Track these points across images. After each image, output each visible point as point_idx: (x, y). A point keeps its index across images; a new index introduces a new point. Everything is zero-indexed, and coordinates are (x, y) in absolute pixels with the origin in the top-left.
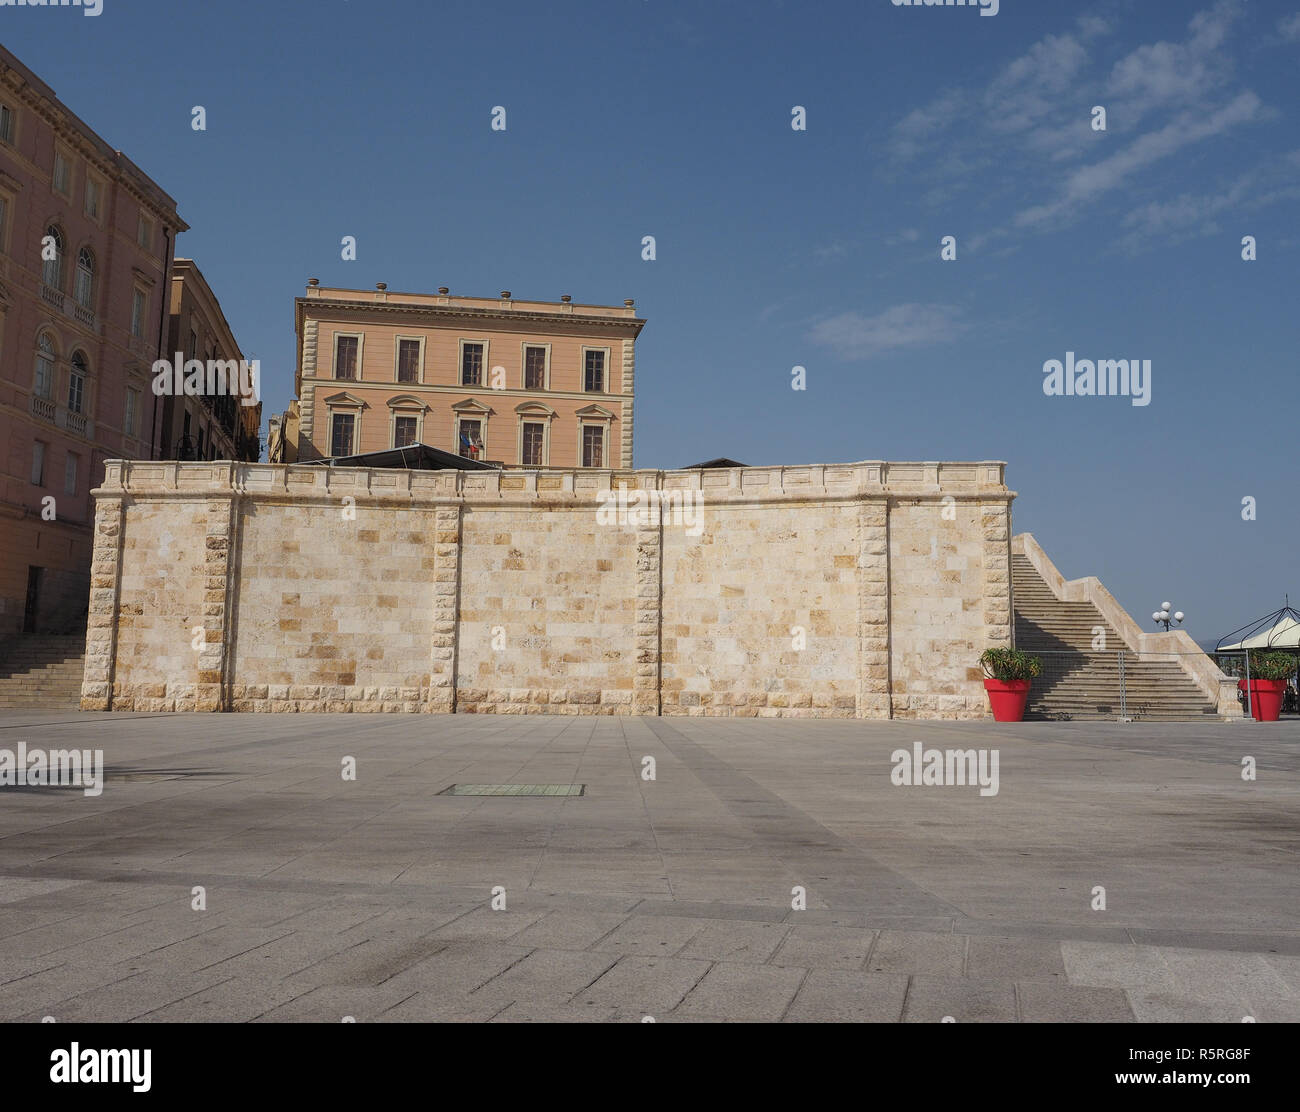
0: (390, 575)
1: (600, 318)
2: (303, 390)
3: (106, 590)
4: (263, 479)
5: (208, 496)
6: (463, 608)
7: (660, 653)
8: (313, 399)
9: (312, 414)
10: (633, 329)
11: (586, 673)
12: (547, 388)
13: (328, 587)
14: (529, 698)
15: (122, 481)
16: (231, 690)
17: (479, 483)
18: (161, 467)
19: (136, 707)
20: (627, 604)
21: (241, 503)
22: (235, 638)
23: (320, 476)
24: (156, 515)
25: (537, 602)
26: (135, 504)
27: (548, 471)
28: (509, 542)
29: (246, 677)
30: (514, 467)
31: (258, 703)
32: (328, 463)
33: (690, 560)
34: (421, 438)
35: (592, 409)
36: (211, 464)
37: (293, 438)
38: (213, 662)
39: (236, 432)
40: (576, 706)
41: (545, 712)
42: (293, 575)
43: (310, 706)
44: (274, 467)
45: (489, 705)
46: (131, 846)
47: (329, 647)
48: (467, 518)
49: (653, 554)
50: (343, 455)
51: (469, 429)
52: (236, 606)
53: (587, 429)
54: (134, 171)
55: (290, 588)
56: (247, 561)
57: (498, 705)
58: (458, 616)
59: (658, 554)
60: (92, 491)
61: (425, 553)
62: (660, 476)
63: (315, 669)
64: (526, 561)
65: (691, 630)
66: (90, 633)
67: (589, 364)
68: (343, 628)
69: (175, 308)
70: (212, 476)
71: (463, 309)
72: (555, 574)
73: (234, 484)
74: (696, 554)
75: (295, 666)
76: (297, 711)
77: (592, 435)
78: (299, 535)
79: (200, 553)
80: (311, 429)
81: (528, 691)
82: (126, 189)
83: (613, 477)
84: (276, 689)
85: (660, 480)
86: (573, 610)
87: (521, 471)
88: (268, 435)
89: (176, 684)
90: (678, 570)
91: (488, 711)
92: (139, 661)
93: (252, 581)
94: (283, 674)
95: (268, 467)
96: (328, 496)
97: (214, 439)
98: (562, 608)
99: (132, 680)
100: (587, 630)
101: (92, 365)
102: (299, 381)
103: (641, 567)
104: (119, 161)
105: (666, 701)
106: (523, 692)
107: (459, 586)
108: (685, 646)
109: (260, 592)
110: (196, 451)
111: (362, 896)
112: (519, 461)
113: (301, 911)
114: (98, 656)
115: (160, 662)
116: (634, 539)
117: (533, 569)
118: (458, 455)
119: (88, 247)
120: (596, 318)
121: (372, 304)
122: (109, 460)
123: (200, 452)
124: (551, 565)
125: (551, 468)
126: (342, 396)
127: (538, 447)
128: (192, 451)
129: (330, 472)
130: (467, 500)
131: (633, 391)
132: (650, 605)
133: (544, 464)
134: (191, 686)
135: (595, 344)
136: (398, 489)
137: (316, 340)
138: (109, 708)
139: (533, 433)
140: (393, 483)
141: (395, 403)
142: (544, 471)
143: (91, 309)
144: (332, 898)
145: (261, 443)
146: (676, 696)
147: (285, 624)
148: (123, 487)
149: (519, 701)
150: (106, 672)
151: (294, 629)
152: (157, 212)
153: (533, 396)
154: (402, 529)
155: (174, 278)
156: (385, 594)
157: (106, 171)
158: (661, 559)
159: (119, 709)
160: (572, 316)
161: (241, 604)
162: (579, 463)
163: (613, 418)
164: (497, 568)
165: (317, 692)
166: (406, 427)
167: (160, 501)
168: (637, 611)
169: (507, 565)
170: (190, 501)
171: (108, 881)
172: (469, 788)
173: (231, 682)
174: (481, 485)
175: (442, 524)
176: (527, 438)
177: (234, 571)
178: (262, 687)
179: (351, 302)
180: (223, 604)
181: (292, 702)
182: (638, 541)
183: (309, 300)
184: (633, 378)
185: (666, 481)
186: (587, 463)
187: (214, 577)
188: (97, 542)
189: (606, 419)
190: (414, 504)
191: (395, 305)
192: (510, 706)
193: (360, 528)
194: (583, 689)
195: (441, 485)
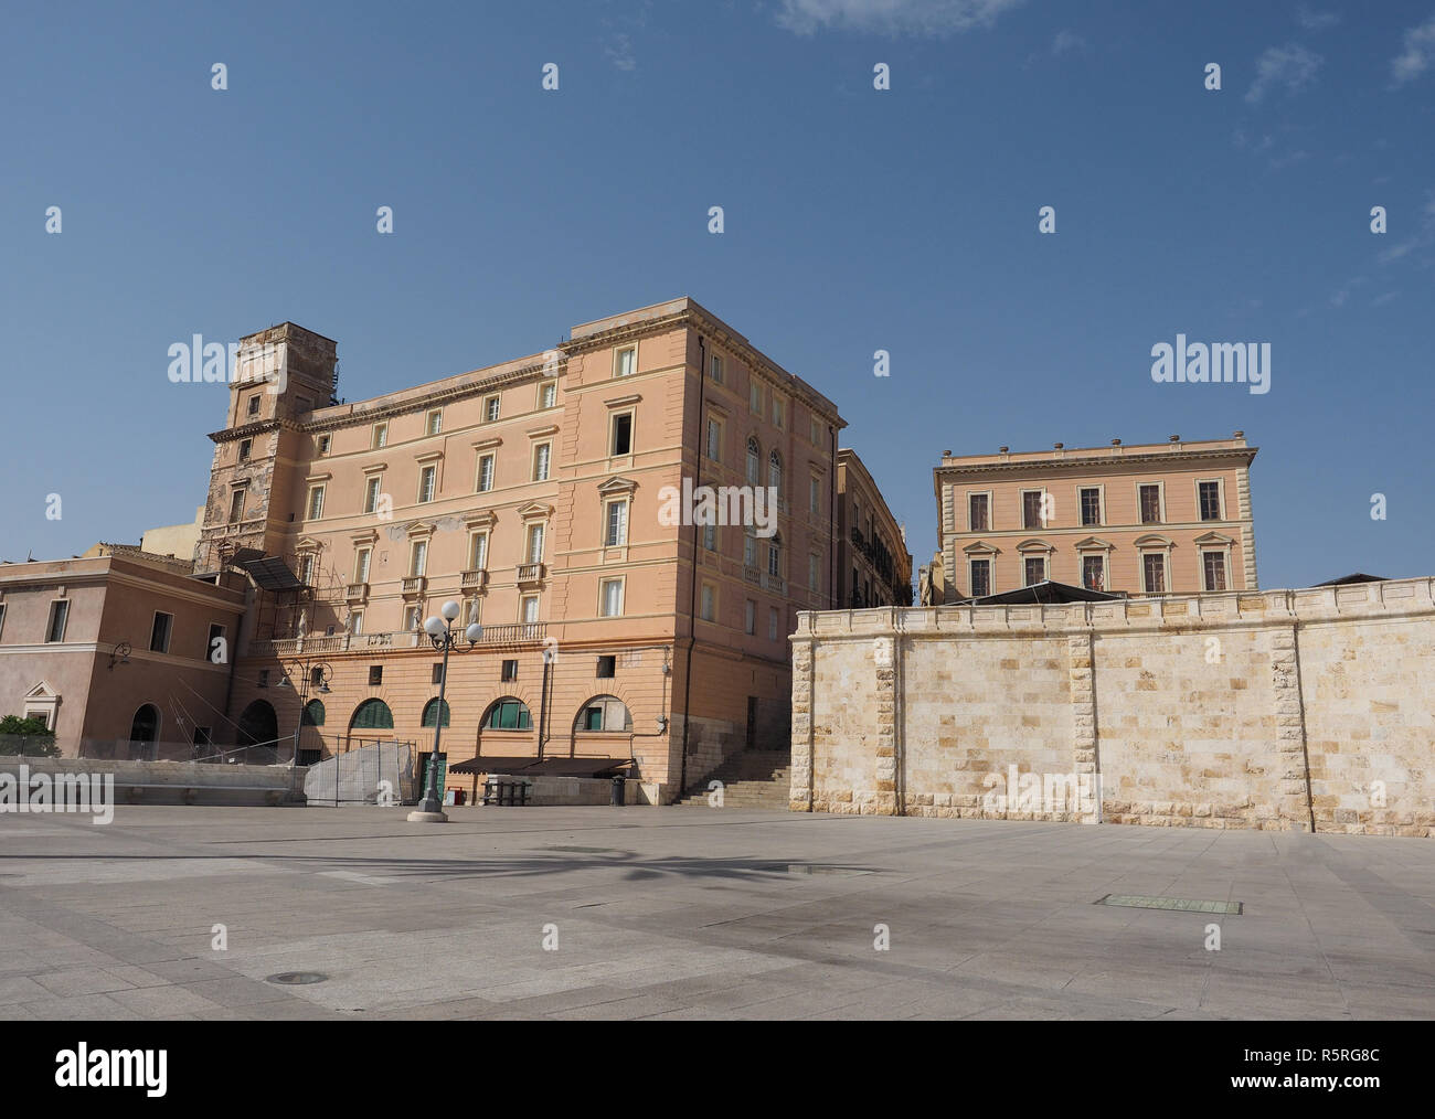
0: (1032, 698)
1: (1210, 452)
2: (944, 542)
3: (804, 715)
4: (918, 620)
5: (875, 636)
6: (1100, 726)
7: (1308, 770)
8: (953, 550)
9: (954, 562)
10: (1246, 458)
11: (1233, 789)
12: (1163, 520)
13: (980, 710)
14: (1172, 811)
15: (811, 628)
16: (903, 797)
17: (1106, 612)
18: (838, 615)
19: (831, 809)
20: (1266, 721)
21: (901, 640)
22: (904, 753)
23: (965, 615)
24: (837, 654)
25: (1172, 719)
26: (821, 646)
27: (1170, 597)
28: (1140, 666)
29: (915, 787)
30: (1138, 595)
31: (927, 809)
32: (970, 603)
33: (1331, 676)
34: (1049, 576)
35: (1211, 536)
36: (876, 611)
37: (939, 584)
38: (888, 774)
39: (894, 582)
40: (1221, 821)
41: (1189, 824)
42: (948, 700)
43: (971, 811)
44: (926, 609)
45: (1133, 817)
46: (838, 933)
47: (983, 762)
48: (1098, 645)
49: (1289, 671)
50: (982, 595)
51: (1092, 565)
52: (903, 726)
53: (1207, 556)
54: (806, 388)
55: (947, 711)
56: (909, 689)
57: (1142, 817)
58: (1097, 733)
59: (1296, 671)
60: (790, 637)
61: (1061, 677)
62: (1290, 595)
63: (971, 781)
64: (1158, 682)
65: (1340, 747)
66: (794, 748)
67: (1203, 495)
68: (994, 744)
70: (877, 620)
71: (1077, 460)
72: (1188, 693)
73: (895, 625)
74: (1338, 670)
75: (954, 777)
76: (959, 816)
77: (1213, 562)
78: (950, 666)
79: (872, 682)
80: (954, 575)
81: (1170, 804)
82: (801, 403)
83: (1239, 599)
84: (941, 797)
85: (1290, 599)
86: (1209, 728)
87: (1144, 598)
88: (919, 581)
89: (860, 792)
90: (1319, 686)
91: (1133, 821)
92: (831, 772)
93: (914, 705)
94: (945, 784)
95: (921, 610)
96: (972, 631)
98: (1199, 725)
99: (827, 787)
100: (1225, 746)
101: (784, 539)
102: (941, 536)
103: (1278, 684)
104: (794, 382)
105: (1320, 817)
106: (1167, 806)
107: (1095, 706)
108: (1333, 762)
109: (921, 714)
110: (864, 601)
111: (1036, 999)
112: (1142, 589)
113: (983, 1008)
114: (800, 768)
115: (847, 773)
116: (1268, 657)
117: (1166, 688)
118: (1084, 588)
119: (775, 450)
120: (1206, 452)
121: (997, 465)
122: (800, 612)
123: (867, 601)
124: (1184, 684)
125: (1174, 594)
126: (978, 545)
127: (1159, 576)
128: (861, 600)
129: (972, 611)
130: (1096, 628)
131: (1251, 516)
132: (1291, 722)
133: (1166, 591)
134: (872, 794)
135: (1207, 477)
136: (1032, 622)
137: (952, 500)
138: (810, 810)
139: (1153, 564)
140: (1028, 617)
141: (1023, 547)
142: (1167, 598)
144: (1011, 999)
145: (914, 589)
146: (1330, 813)
147: (944, 742)
148: (811, 633)
149: (1163, 814)
150: (807, 780)
151: (951, 746)
152: (824, 416)
153: (1150, 529)
154: (1039, 657)
155: (839, 465)
156: (1028, 714)
157: (786, 392)
158: (1299, 675)
159: (818, 810)
160: (1182, 454)
161: (907, 724)
162: (1202, 587)
163: (1233, 542)
164: (1130, 689)
165: (975, 801)
166: (1034, 567)
167: (840, 642)
168: (1278, 728)
169: (1140, 686)
170: (862, 641)
171: (823, 962)
172: (1123, 899)
173: (903, 792)
174: (1107, 615)
175: (1075, 650)
176: (1148, 568)
177: (900, 698)
178: (928, 795)
179: (979, 466)
180: (892, 725)
181: (954, 809)
182: (1273, 659)
183: (944, 468)
184: (1250, 503)
185: (1296, 600)
186: (1210, 586)
187: (884, 703)
188: (794, 677)
189: (1225, 544)
190: (1047, 634)
191: (1017, 464)
192: (1154, 818)
193: (1002, 658)
194: (1226, 803)
195: (1072, 616)
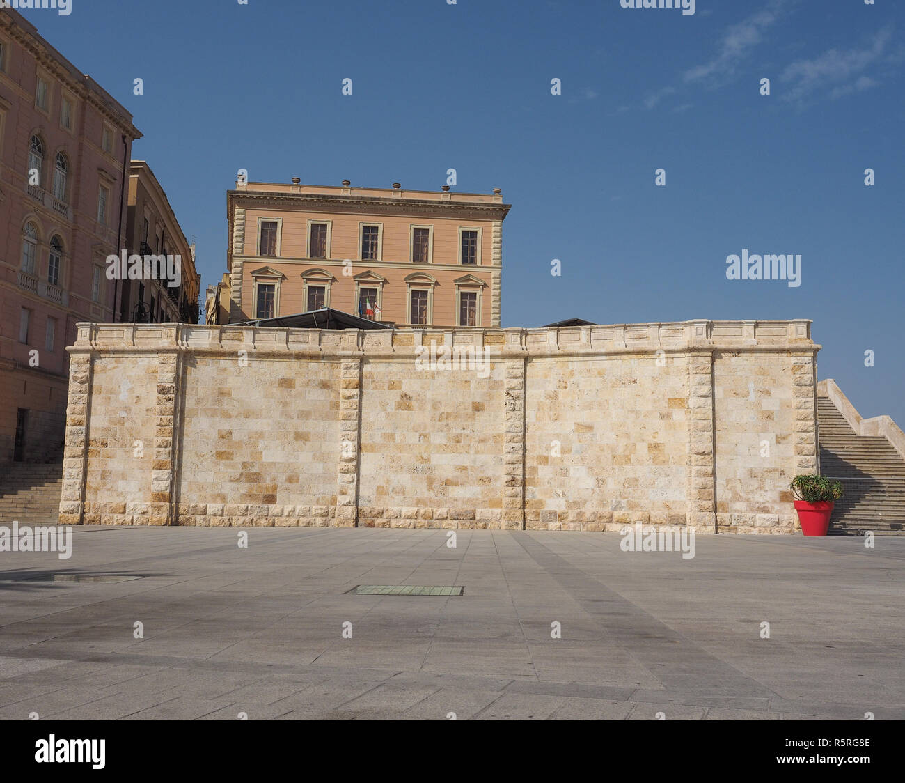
0: (305, 415)
1: (474, 204)
2: (233, 265)
3: (79, 427)
4: (202, 338)
5: (158, 351)
6: (363, 441)
7: (524, 479)
8: (241, 272)
9: (241, 284)
10: (500, 213)
11: (463, 494)
12: (430, 261)
13: (256, 425)
14: (417, 515)
15: (91, 340)
16: (177, 508)
17: (375, 339)
18: (121, 328)
19: (103, 521)
20: (497, 438)
21: (184, 357)
22: (180, 466)
23: (248, 335)
24: (117, 367)
25: (424, 436)
26: (101, 358)
27: (431, 329)
28: (401, 389)
29: (190, 497)
30: (404, 326)
31: (199, 518)
32: (254, 324)
33: (548, 402)
34: (328, 304)
35: (468, 278)
36: (161, 326)
37: (226, 305)
38: (163, 486)
39: (180, 300)
40: (455, 522)
41: (430, 526)
42: (227, 415)
43: (242, 519)
44: (211, 328)
45: (385, 521)
46: (103, 633)
47: (256, 473)
48: (366, 368)
49: (518, 397)
50: (266, 320)
51: (368, 295)
52: (181, 441)
53: (463, 295)
54: (100, 91)
55: (224, 426)
56: (190, 403)
57: (392, 521)
58: (359, 448)
59: (522, 397)
60: (67, 348)
61: (332, 397)
62: (524, 333)
63: (244, 491)
64: (414, 403)
65: (549, 460)
66: (66, 462)
67: (465, 242)
68: (268, 457)
69: (131, 200)
70: (162, 336)
71: (362, 198)
72: (438, 413)
73: (179, 341)
74: (554, 397)
75: (228, 488)
76: (230, 525)
77: (468, 300)
78: (232, 382)
79: (151, 397)
80: (240, 297)
81: (416, 509)
82: (93, 106)
83: (485, 334)
84: (214, 507)
85: (524, 337)
86: (452, 443)
87: (409, 329)
88: (206, 301)
89: (134, 503)
90: (539, 410)
91: (384, 525)
92: (105, 484)
93: (194, 420)
94: (219, 495)
95: (206, 328)
96: (254, 351)
97: (163, 306)
98: (444, 441)
99: (100, 499)
100: (465, 460)
101: (66, 247)
102: (231, 258)
103: (508, 407)
104: (87, 83)
105: (530, 517)
106: (413, 510)
107: (360, 424)
108: (544, 472)
109: (199, 428)
110: (149, 315)
112: (408, 322)
114: (72, 481)
115: (121, 485)
116: (503, 385)
117: (420, 409)
118: (358, 316)
119: (62, 152)
120: (470, 204)
121: (289, 195)
122: (80, 323)
123: (152, 316)
124: (435, 406)
125: (434, 327)
126: (265, 270)
127: (423, 310)
128: (146, 315)
129: (255, 332)
130: (366, 353)
131: (501, 263)
132: (516, 439)
133: (428, 324)
134: (146, 504)
135: (470, 225)
136: (310, 345)
137: (244, 224)
138: (81, 522)
139: (419, 299)
140: (307, 341)
141: (307, 275)
142: (428, 329)
143: (65, 202)
145: (201, 308)
146: (537, 514)
147: (220, 455)
148: (91, 345)
149: (409, 518)
150: (78, 493)
151: (227, 458)
152: (117, 123)
153: (419, 268)
154: (314, 377)
155: (131, 176)
156: (300, 430)
157: (77, 92)
158: (525, 401)
159: (89, 523)
160: (451, 203)
161: (185, 438)
162: (457, 323)
163: (485, 285)
164: (391, 408)
165: (246, 510)
166: (316, 294)
167: (121, 355)
168: (505, 444)
169: (399, 406)
170: (144, 355)
172: (370, 589)
173: (178, 502)
174: (377, 342)
175: (346, 373)
176: (414, 302)
177: (180, 412)
178: (202, 505)
179: (272, 194)
180: (171, 438)
181: (226, 518)
182: (506, 386)
183: (238, 192)
184: (501, 252)
185: (528, 337)
186: (463, 322)
187: (163, 417)
188: (71, 389)
189: (478, 286)
190: (323, 357)
191: (307, 195)
192: (402, 522)
193: (280, 377)
194: (460, 507)
195: (345, 341)
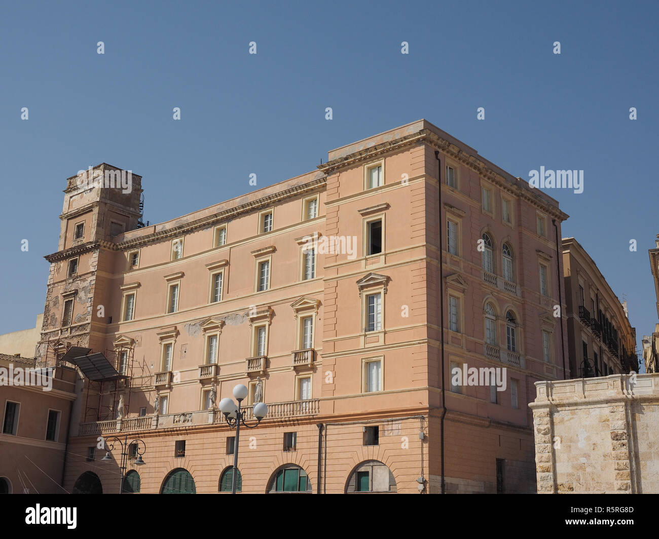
3: (547, 474)
5: (607, 402)
15: (548, 396)
18: (572, 384)
21: (631, 404)
24: (573, 418)
26: (558, 412)
36: (606, 378)
39: (620, 353)
44: (652, 376)
56: (642, 448)
60: (530, 404)
69: (566, 271)
70: (608, 386)
73: (625, 391)
79: (607, 444)
82: (526, 201)
88: (643, 351)
93: (649, 463)
95: (647, 376)
97: (605, 359)
101: (519, 319)
104: (519, 184)
109: (655, 471)
110: (594, 369)
119: (506, 242)
122: (537, 382)
123: (597, 370)
128: (591, 370)
143: (513, 282)
145: (639, 358)
148: (549, 400)
152: (547, 211)
155: (564, 252)
157: (512, 193)
161: (642, 480)
167: (575, 408)
170: (595, 406)
177: (634, 456)
180: (629, 481)
183: (658, 250)
187: (620, 461)
188: (537, 440)
